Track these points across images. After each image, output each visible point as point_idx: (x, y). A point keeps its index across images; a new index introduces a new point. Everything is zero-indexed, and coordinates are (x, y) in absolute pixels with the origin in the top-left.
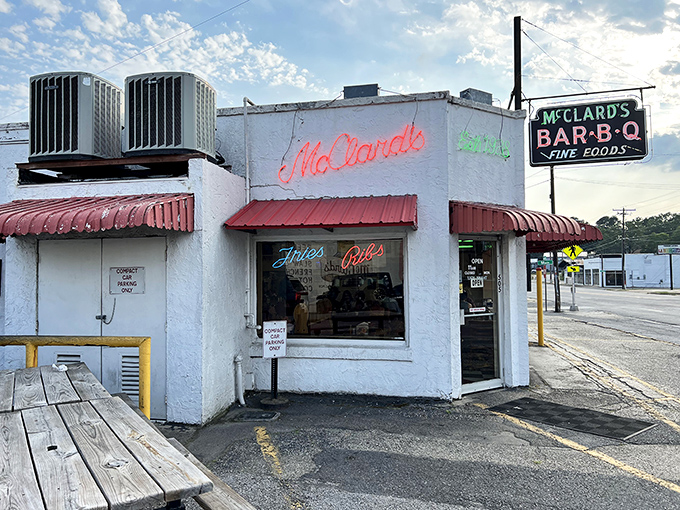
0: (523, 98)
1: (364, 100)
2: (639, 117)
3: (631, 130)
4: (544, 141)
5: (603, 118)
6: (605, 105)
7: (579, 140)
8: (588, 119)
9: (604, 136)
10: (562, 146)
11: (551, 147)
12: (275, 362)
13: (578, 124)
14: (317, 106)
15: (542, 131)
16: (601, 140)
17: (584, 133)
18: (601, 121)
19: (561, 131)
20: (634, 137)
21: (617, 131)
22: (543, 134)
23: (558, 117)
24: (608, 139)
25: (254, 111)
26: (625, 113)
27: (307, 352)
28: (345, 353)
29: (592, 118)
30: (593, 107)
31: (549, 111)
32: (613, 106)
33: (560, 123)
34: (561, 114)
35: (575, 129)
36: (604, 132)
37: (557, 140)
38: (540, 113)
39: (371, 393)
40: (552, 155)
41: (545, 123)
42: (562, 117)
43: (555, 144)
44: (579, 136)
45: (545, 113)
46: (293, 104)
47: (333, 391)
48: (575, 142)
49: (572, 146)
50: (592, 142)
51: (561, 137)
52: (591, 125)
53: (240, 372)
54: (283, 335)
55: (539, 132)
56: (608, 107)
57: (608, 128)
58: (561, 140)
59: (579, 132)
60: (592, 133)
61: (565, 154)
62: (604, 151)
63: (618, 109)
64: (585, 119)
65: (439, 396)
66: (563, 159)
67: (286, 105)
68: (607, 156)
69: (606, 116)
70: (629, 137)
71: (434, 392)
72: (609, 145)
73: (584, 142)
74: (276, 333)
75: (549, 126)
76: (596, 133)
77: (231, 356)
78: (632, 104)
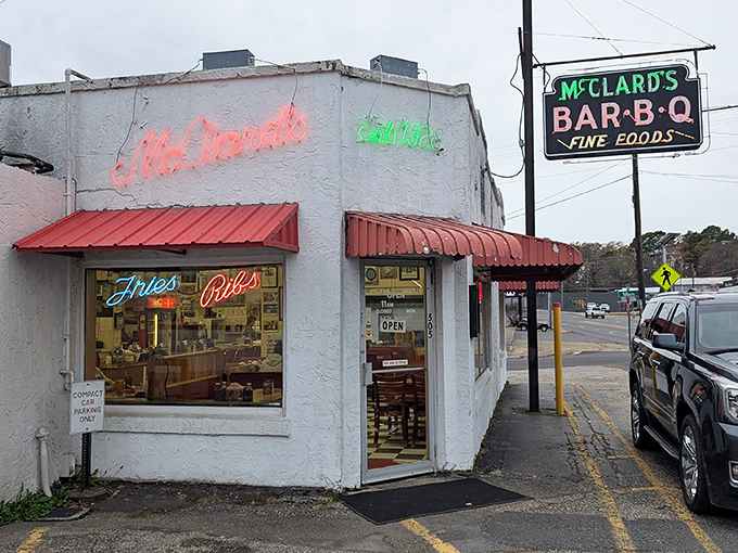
0: (535, 62)
1: (229, 72)
2: (691, 89)
3: (680, 108)
4: (562, 124)
5: (642, 91)
6: (645, 72)
7: (610, 121)
8: (622, 92)
9: (644, 117)
10: (586, 130)
11: (572, 132)
12: (87, 437)
13: (609, 99)
14: (166, 80)
15: (560, 109)
16: (639, 122)
17: (617, 113)
18: (639, 96)
19: (586, 109)
20: (685, 118)
21: (661, 110)
22: (562, 113)
23: (582, 90)
24: (649, 121)
25: (81, 86)
26: (672, 84)
27: (148, 424)
28: (198, 425)
29: (628, 92)
30: (628, 75)
31: (569, 80)
32: (655, 74)
33: (585, 98)
34: (585, 85)
35: (604, 106)
36: (643, 111)
37: (581, 121)
38: (558, 83)
39: (233, 482)
40: (573, 143)
41: (564, 98)
42: (587, 89)
43: (578, 128)
44: (610, 116)
45: (564, 84)
46: (133, 78)
47: (182, 479)
48: (605, 126)
49: (600, 131)
50: (627, 125)
51: (586, 118)
52: (626, 101)
53: (44, 451)
54: (100, 400)
55: (556, 110)
56: (649, 76)
57: (649, 105)
58: (586, 122)
59: (611, 111)
60: (627, 112)
61: (591, 141)
62: (644, 138)
63: (663, 78)
64: (618, 92)
65: (323, 484)
66: (589, 149)
67: (125, 78)
68: (647, 145)
69: (646, 88)
70: (678, 118)
71: (317, 480)
72: (651, 128)
73: (617, 125)
74: (90, 398)
75: (569, 102)
76: (633, 113)
77: (31, 429)
78: (681, 71)
